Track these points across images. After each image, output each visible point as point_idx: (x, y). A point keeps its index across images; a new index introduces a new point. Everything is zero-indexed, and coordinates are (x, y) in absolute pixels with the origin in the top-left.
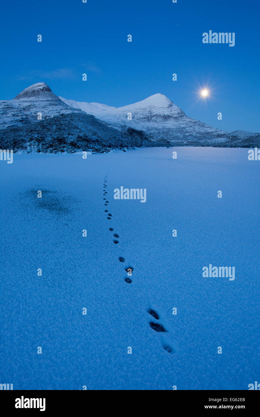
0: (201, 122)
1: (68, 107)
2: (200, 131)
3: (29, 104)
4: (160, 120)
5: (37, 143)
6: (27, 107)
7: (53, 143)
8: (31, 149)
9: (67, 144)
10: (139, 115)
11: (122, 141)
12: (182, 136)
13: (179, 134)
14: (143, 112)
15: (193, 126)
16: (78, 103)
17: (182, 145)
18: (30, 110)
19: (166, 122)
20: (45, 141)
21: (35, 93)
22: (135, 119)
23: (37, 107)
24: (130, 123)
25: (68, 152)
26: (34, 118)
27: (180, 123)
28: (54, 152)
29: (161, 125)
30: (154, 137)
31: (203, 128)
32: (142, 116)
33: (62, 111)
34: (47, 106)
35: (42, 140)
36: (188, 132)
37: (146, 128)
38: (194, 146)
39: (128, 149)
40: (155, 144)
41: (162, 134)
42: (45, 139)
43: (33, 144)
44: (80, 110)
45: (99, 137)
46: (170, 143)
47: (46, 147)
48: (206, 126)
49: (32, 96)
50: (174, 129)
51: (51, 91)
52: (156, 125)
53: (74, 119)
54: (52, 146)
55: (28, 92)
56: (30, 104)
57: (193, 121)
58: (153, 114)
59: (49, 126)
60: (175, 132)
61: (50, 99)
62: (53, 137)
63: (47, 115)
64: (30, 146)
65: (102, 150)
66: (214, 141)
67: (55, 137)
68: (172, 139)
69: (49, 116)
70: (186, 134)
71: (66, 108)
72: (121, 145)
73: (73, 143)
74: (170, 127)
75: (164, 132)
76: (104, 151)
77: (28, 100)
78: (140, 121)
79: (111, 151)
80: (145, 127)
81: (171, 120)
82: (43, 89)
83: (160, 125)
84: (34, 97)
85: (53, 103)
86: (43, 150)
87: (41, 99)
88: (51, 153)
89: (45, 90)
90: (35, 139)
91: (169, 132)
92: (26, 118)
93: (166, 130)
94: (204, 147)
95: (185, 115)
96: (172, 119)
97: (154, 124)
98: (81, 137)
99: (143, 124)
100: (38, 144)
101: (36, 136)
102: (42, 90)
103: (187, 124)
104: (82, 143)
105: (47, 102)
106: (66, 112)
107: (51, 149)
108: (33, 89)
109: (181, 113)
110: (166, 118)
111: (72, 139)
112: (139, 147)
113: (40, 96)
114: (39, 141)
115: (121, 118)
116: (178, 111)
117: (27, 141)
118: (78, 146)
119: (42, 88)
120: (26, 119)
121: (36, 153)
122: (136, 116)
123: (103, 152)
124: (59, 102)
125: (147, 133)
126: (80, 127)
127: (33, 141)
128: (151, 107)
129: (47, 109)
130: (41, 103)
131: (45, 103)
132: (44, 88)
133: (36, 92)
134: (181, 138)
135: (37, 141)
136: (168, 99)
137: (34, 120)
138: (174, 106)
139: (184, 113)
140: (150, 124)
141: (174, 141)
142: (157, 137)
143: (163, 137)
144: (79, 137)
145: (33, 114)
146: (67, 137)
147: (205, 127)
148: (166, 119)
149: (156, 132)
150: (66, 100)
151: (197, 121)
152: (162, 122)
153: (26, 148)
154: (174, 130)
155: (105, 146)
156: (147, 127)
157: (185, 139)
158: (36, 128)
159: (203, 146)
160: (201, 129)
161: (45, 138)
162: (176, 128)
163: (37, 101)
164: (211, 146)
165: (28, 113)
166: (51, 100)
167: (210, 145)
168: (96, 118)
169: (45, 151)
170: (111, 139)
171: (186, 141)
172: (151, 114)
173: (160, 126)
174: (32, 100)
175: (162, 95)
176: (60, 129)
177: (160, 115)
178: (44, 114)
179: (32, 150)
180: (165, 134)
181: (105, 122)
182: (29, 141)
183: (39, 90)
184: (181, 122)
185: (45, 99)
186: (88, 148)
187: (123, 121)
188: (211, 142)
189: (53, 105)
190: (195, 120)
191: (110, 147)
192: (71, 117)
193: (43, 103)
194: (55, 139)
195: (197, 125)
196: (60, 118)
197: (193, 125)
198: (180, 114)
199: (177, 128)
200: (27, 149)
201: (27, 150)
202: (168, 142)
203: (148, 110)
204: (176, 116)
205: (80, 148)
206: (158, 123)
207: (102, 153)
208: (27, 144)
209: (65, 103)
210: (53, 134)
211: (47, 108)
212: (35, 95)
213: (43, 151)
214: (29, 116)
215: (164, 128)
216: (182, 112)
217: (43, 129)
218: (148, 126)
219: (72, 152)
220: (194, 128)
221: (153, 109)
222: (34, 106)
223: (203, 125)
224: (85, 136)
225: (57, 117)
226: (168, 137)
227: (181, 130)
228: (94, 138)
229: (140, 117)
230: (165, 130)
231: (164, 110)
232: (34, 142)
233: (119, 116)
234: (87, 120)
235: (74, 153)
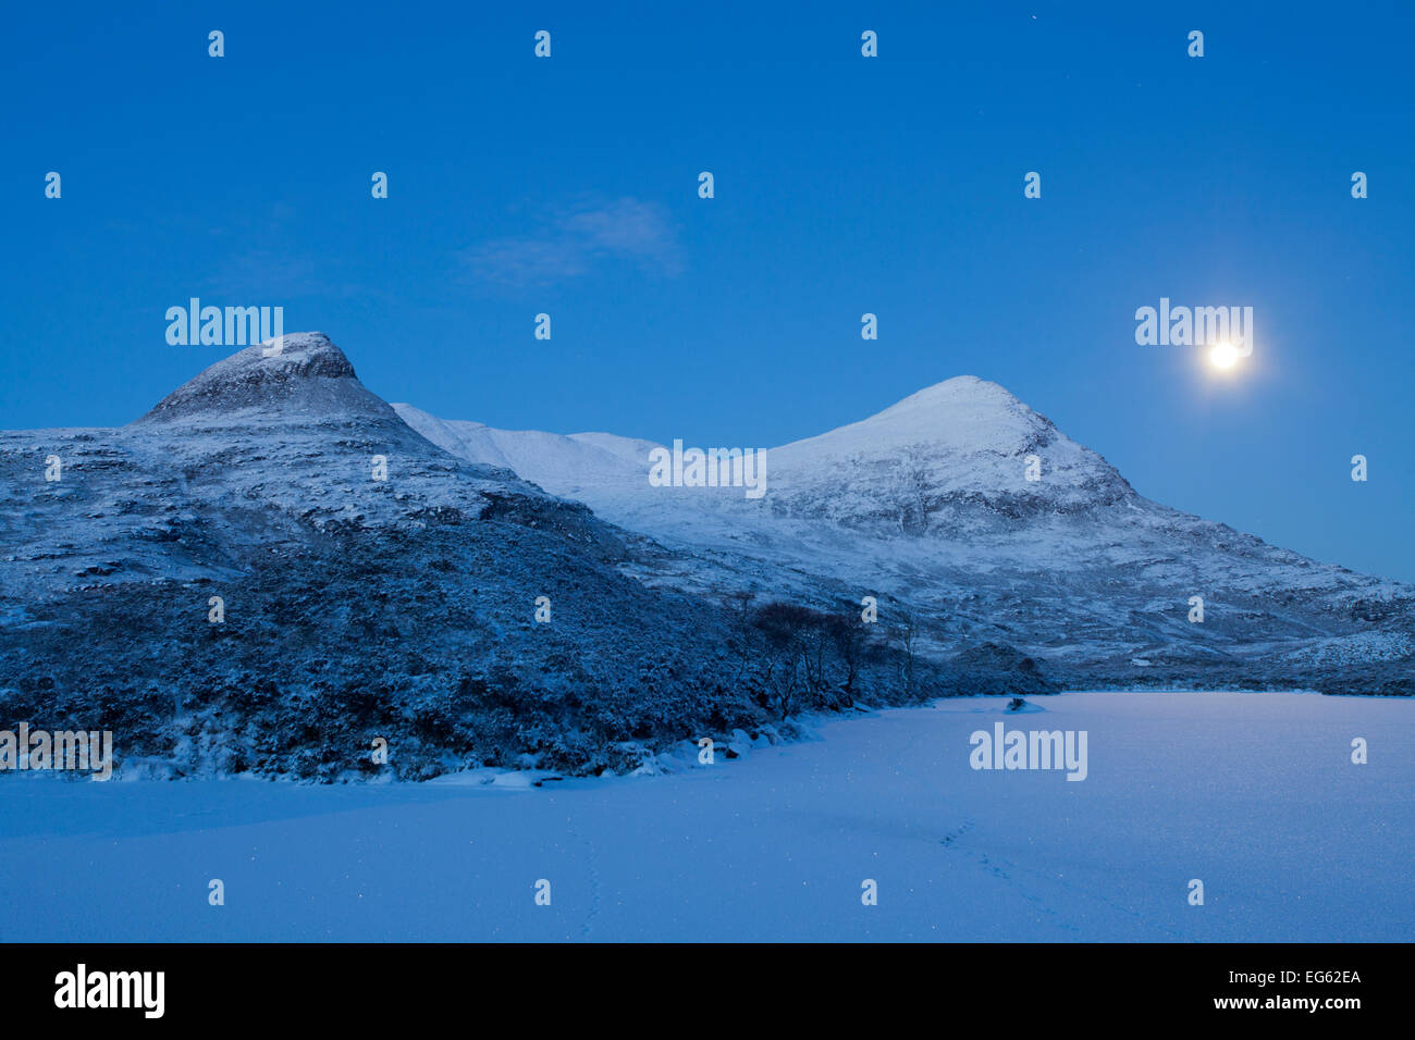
0: (1236, 535)
1: (441, 462)
2: (1238, 584)
3: (220, 446)
4: (982, 523)
5: (237, 715)
6: (210, 459)
7: (319, 719)
8: (196, 750)
9: (397, 723)
10: (852, 499)
11: (720, 691)
12: (1126, 616)
13: (1101, 607)
14: (878, 481)
15: (1186, 558)
16: (501, 436)
17: (1120, 683)
18: (226, 475)
19: (1018, 536)
20: (281, 708)
21: (264, 384)
22: (828, 523)
23: (263, 462)
24: (800, 547)
25: (403, 773)
26: (244, 523)
27: (1103, 540)
28: (324, 774)
29: (990, 554)
30: (950, 626)
31: (1254, 568)
32: (869, 505)
33: (405, 482)
34: (321, 454)
35: (262, 701)
36: (1162, 589)
37: (897, 571)
38: (1197, 687)
39: (754, 737)
40: (942, 677)
41: (998, 608)
42: (279, 695)
43: (208, 724)
44: (510, 475)
45: (581, 677)
46: (1042, 669)
47: (280, 741)
48: (1274, 554)
49: (246, 404)
50: (1069, 573)
51: (353, 375)
52: (957, 555)
53: (454, 562)
54: (318, 733)
55: (223, 382)
56: (229, 446)
57: (1188, 526)
58: (937, 492)
59: (313, 609)
60: (1078, 592)
61: (341, 416)
62: (323, 684)
63: (315, 504)
64: (192, 732)
65: (597, 759)
66: (1321, 654)
67: (337, 682)
68: (1063, 636)
69: (329, 512)
70: (1145, 603)
71: (429, 464)
72: (716, 714)
73: (431, 720)
74: (1046, 565)
75: (1006, 597)
76: (605, 766)
77: (220, 425)
78: (862, 530)
79: (647, 767)
80: (892, 567)
81: (1047, 521)
82: (309, 366)
83: (981, 551)
84: (257, 409)
85: (359, 438)
86: (263, 756)
87: (291, 420)
88: (305, 775)
89: (320, 373)
90: (228, 693)
91: (1038, 592)
92: (198, 522)
93: (1020, 582)
94: (1263, 695)
95: (1134, 495)
96: (1054, 516)
97: (945, 546)
98: (479, 687)
99: (875, 548)
100: (239, 722)
101: (233, 677)
102: (305, 371)
103: (1146, 544)
104: (483, 719)
105: (322, 436)
106: (430, 485)
107: (308, 753)
108: (251, 367)
109: (1108, 482)
110: (1017, 510)
111: (427, 695)
112: (834, 708)
113: (286, 405)
114: (244, 704)
115: (748, 515)
116: (1090, 470)
117: (179, 707)
118: (459, 739)
119: (306, 361)
120: (197, 530)
121: (222, 777)
122: (834, 502)
123: (598, 771)
124: (393, 434)
125: (904, 600)
126: (481, 616)
127: (212, 709)
128: (925, 454)
129: (317, 469)
130: (287, 439)
131: (316, 440)
132: (315, 359)
133: (268, 382)
134: (1121, 630)
135: (236, 708)
136: (1024, 407)
137: (244, 531)
138: (1062, 441)
139: (1128, 484)
140: (919, 549)
141: (1071, 648)
142: (966, 627)
143: (1004, 628)
144: (467, 686)
145: (239, 502)
146: (404, 687)
147: (1268, 562)
148: (1014, 516)
149: (958, 593)
150: (430, 421)
151: (1208, 523)
152: (993, 537)
153: (170, 744)
154: (1070, 580)
155: (610, 732)
156: (905, 567)
157: (1143, 638)
158: (238, 621)
159: (1257, 685)
160: (1241, 573)
161: (281, 690)
162: (1080, 568)
163: (269, 431)
164: (1304, 688)
165: (211, 493)
166: (348, 425)
167: (1300, 678)
168: (599, 516)
169: (273, 763)
170: (651, 688)
171: (1145, 654)
172: (928, 493)
173: (984, 561)
174: (245, 423)
175: (983, 384)
176: (369, 627)
177: (979, 494)
178: (302, 499)
179: (201, 759)
180: (1016, 606)
181: (654, 544)
182: (191, 706)
183: (288, 371)
184: (1110, 535)
185: (317, 421)
186: (514, 748)
187: (756, 536)
188: (1308, 658)
189: (358, 447)
190: (1199, 518)
191: (642, 733)
192: (443, 548)
193: (300, 438)
194: (333, 698)
195: (1213, 552)
196: (381, 556)
197: (1189, 552)
198: (1103, 488)
199: (1087, 570)
200: (176, 750)
201: (173, 761)
202: (1029, 664)
203: (908, 470)
204: (1074, 497)
205: (469, 747)
206: (967, 540)
207: (591, 779)
208: (176, 722)
209: (424, 440)
210: (327, 667)
211: (323, 465)
212: (259, 399)
213: (261, 764)
214: (214, 510)
215: (1007, 571)
216: (1113, 477)
217: (276, 627)
218: (905, 560)
219: (423, 771)
220: (1195, 568)
221: (933, 465)
222: (250, 457)
223: (1253, 551)
224: (501, 680)
225: (368, 550)
226: (1036, 622)
227: (1112, 581)
228: (554, 684)
229: (858, 511)
230: (1014, 583)
231: (1001, 467)
232: (217, 715)
233: (736, 506)
234: (533, 561)
235: (434, 776)
